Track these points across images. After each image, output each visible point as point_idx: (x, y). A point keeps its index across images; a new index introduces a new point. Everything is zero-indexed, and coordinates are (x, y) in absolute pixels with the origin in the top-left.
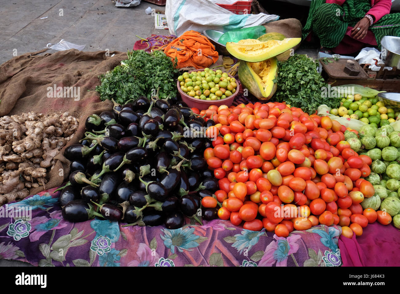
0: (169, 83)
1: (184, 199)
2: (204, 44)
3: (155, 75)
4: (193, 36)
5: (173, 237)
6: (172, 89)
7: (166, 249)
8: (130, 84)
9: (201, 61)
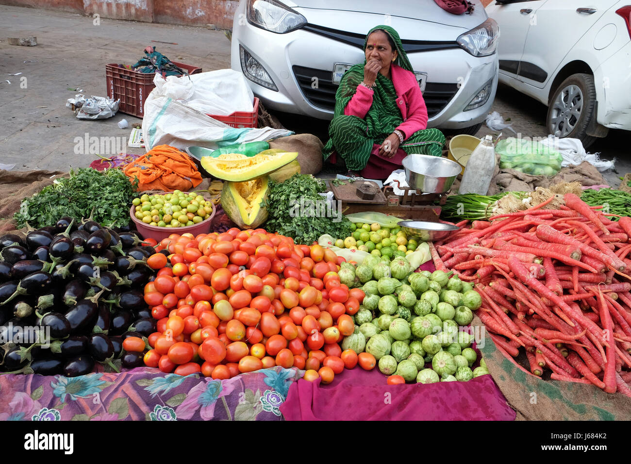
0: (119, 208)
1: (94, 338)
2: (180, 162)
3: (101, 199)
4: (164, 151)
5: (68, 384)
6: (124, 215)
7: (55, 398)
8: (60, 207)
9: (173, 182)
